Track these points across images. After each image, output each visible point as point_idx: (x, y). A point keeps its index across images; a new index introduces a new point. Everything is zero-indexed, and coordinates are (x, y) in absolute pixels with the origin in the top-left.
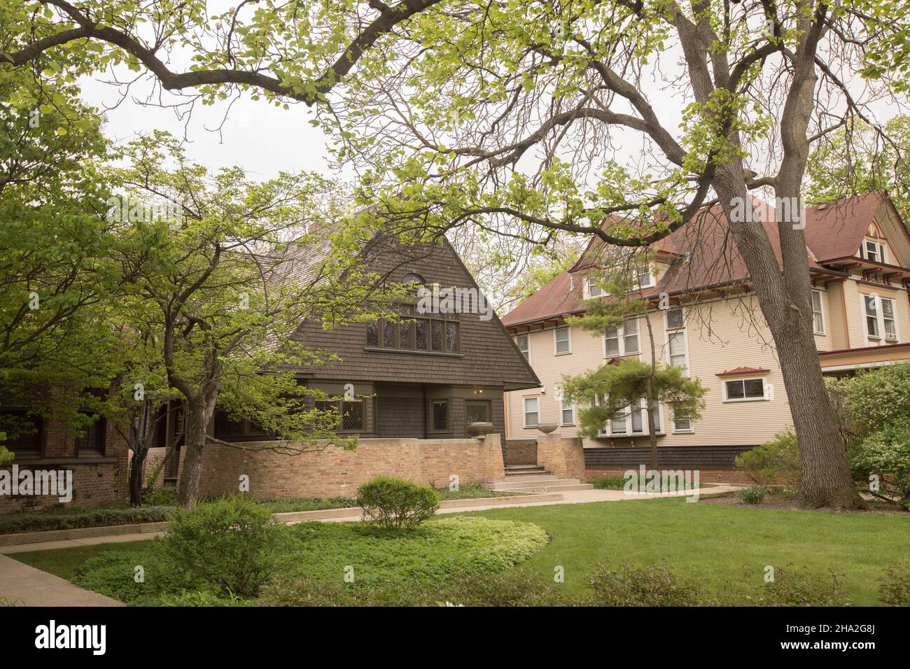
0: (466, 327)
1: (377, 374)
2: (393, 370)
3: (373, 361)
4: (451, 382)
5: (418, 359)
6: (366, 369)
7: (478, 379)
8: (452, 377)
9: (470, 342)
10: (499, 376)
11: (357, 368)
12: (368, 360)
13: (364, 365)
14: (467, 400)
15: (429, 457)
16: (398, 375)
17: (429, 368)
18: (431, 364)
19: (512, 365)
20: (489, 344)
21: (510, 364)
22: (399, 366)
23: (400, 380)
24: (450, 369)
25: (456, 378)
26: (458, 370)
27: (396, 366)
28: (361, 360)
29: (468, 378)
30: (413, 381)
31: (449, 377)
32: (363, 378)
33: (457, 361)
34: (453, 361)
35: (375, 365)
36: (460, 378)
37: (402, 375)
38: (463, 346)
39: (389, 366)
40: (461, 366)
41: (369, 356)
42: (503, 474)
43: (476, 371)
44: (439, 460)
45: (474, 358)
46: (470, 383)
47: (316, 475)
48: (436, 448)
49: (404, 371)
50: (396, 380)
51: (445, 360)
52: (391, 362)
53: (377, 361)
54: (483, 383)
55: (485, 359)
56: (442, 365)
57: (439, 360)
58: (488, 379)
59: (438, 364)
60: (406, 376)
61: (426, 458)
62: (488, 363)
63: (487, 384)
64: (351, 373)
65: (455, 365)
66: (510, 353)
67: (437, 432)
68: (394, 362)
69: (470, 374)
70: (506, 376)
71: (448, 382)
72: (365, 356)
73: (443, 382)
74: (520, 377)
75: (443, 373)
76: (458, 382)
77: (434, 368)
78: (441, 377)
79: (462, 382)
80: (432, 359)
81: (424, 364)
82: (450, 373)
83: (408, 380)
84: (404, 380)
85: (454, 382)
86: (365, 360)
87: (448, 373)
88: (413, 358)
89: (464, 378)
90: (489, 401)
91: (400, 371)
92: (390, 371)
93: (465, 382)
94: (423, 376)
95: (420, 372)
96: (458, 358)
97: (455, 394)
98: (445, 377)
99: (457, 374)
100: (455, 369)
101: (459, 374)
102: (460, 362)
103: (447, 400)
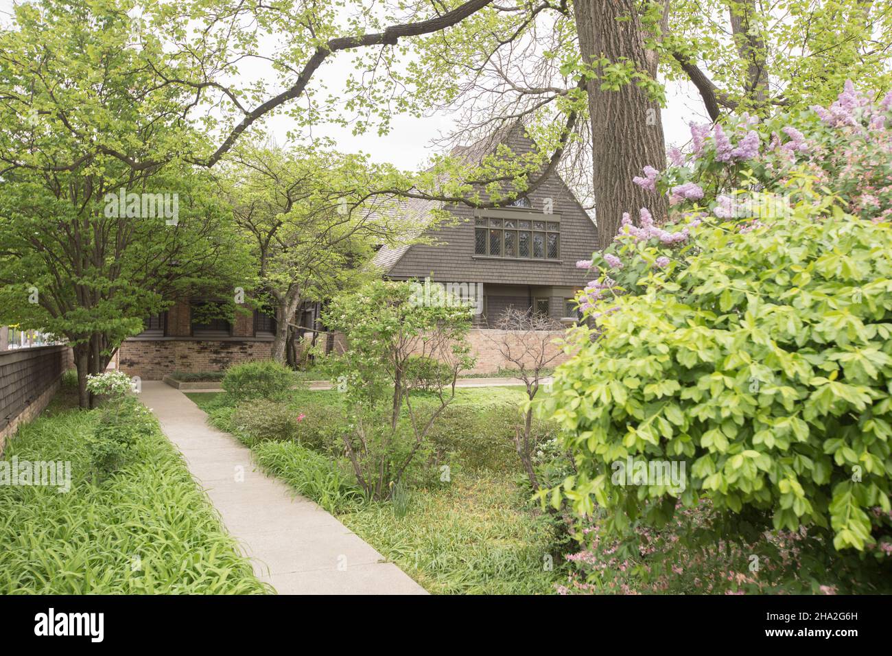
0: (566, 237)
1: (483, 277)
2: (498, 274)
3: (480, 266)
4: (551, 284)
5: (520, 264)
6: (473, 273)
7: (576, 281)
8: (552, 280)
9: (569, 250)
11: (466, 273)
12: (476, 266)
13: (472, 270)
14: (565, 299)
16: (502, 278)
17: (530, 272)
18: (532, 269)
22: (503, 271)
23: (504, 282)
24: (550, 273)
25: (556, 280)
26: (557, 273)
27: (500, 271)
28: (469, 266)
29: (566, 280)
30: (515, 282)
31: (549, 280)
32: (471, 281)
33: (557, 266)
34: (553, 266)
35: (482, 270)
36: (559, 280)
37: (506, 278)
38: (562, 253)
39: (494, 271)
40: (560, 270)
41: (477, 263)
43: (575, 274)
45: (573, 264)
46: (568, 284)
49: (507, 275)
50: (500, 282)
51: (545, 266)
52: (496, 267)
53: (484, 267)
56: (542, 269)
57: (539, 265)
59: (538, 269)
60: (509, 278)
64: (461, 276)
65: (555, 269)
68: (499, 267)
69: (569, 277)
71: (547, 284)
72: (473, 262)
73: (544, 283)
75: (543, 276)
76: (557, 284)
77: (534, 272)
78: (541, 279)
79: (561, 284)
80: (533, 265)
81: (525, 268)
82: (550, 276)
83: (511, 282)
84: (508, 282)
85: (554, 284)
86: (472, 266)
87: (548, 276)
88: (516, 264)
89: (563, 280)
91: (504, 275)
92: (495, 274)
93: (564, 284)
94: (525, 279)
95: (522, 275)
96: (558, 263)
97: (555, 293)
98: (545, 279)
99: (556, 277)
100: (554, 273)
101: (558, 277)
102: (559, 266)
103: (548, 298)
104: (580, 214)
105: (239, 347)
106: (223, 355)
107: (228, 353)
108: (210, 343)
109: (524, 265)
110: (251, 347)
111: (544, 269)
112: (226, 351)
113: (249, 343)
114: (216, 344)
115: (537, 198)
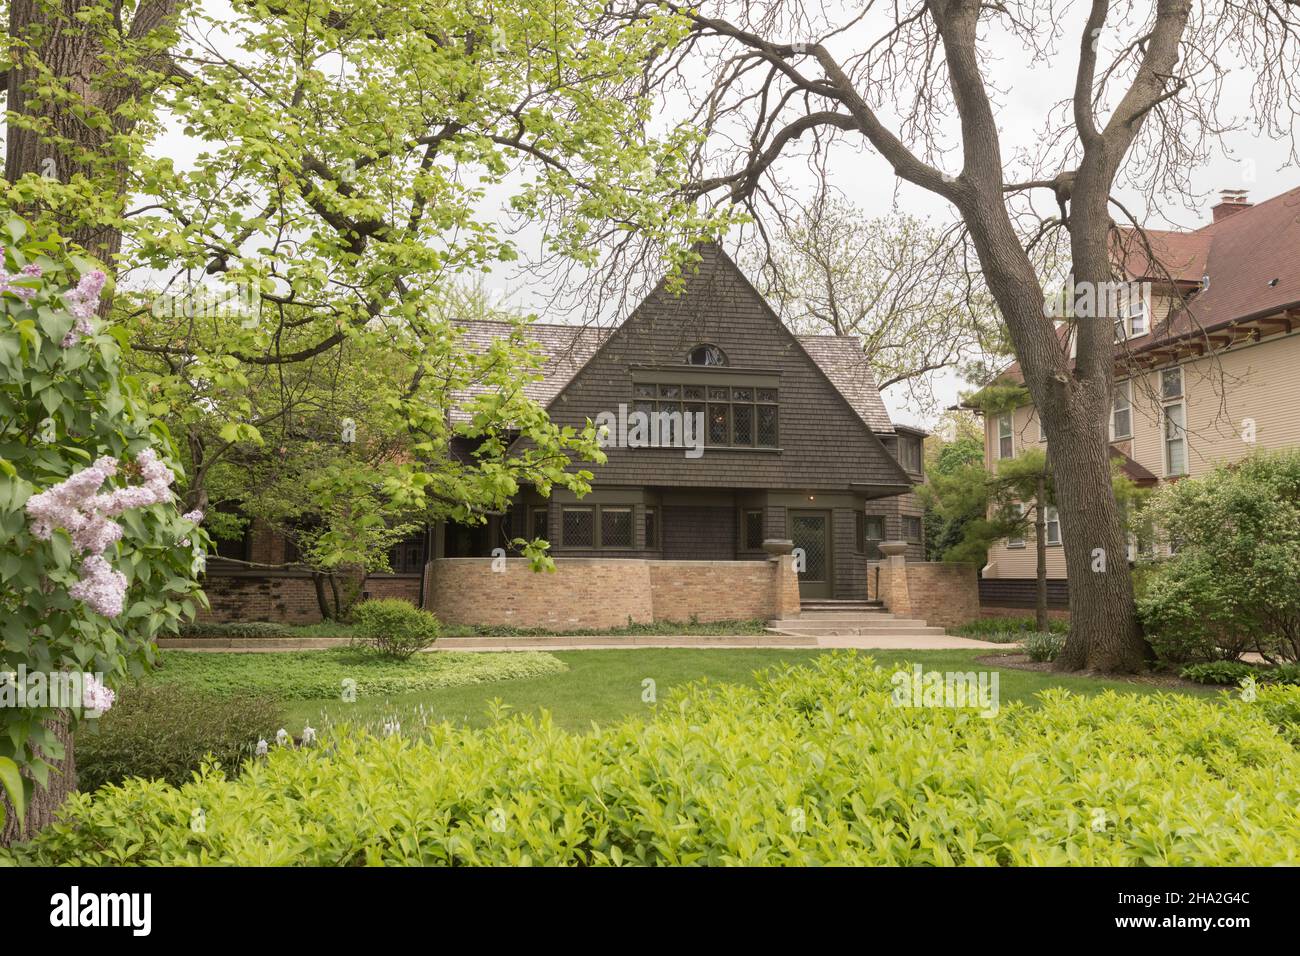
0: (788, 411)
1: (647, 477)
2: (672, 472)
3: (642, 460)
4: (762, 486)
6: (631, 471)
7: (808, 481)
8: (765, 480)
9: (795, 432)
10: (844, 476)
11: (618, 471)
12: (635, 460)
13: (629, 465)
14: (790, 510)
15: (691, 584)
16: (680, 478)
17: (727, 468)
18: (731, 462)
19: (868, 460)
20: (828, 433)
21: (862, 460)
22: (681, 467)
23: (683, 484)
24: (760, 468)
25: (771, 480)
26: (774, 469)
27: (676, 466)
28: (625, 460)
29: (790, 480)
30: (702, 485)
31: (760, 479)
32: (627, 482)
33: (773, 458)
34: (765, 458)
35: (645, 466)
36: (779, 480)
37: (686, 478)
38: (782, 437)
39: (666, 466)
40: (780, 464)
41: (636, 454)
42: (798, 608)
43: (804, 470)
44: (705, 587)
45: (801, 453)
46: (793, 486)
47: (482, 598)
49: (688, 472)
50: (676, 484)
51: (753, 457)
52: (669, 461)
53: (648, 460)
54: (816, 487)
55: (820, 454)
56: (746, 463)
57: (743, 457)
58: (823, 481)
59: (741, 463)
60: (692, 478)
61: (686, 584)
62: (824, 460)
63: (823, 487)
64: (611, 476)
65: (769, 463)
66: (864, 444)
67: (751, 551)
68: (674, 461)
69: (794, 475)
70: (856, 476)
71: (756, 486)
72: (630, 454)
73: (750, 485)
74: (880, 477)
75: (749, 474)
76: (774, 486)
77: (734, 468)
78: (745, 479)
79: (780, 486)
80: (732, 457)
81: (718, 462)
82: (761, 475)
83: (695, 484)
84: (689, 484)
85: (768, 486)
86: (630, 460)
87: (757, 474)
89: (784, 480)
90: (830, 511)
91: (682, 472)
92: (667, 472)
93: (786, 486)
94: (718, 479)
95: (713, 473)
96: (775, 453)
97: (772, 501)
98: (753, 479)
99: (772, 474)
100: (769, 469)
101: (776, 474)
102: (776, 458)
103: (761, 509)
104: (812, 375)
105: (257, 586)
106: (233, 597)
107: (241, 594)
109: (717, 456)
110: (277, 585)
111: (750, 463)
112: (238, 591)
113: (273, 580)
114: (223, 581)
115: (738, 352)
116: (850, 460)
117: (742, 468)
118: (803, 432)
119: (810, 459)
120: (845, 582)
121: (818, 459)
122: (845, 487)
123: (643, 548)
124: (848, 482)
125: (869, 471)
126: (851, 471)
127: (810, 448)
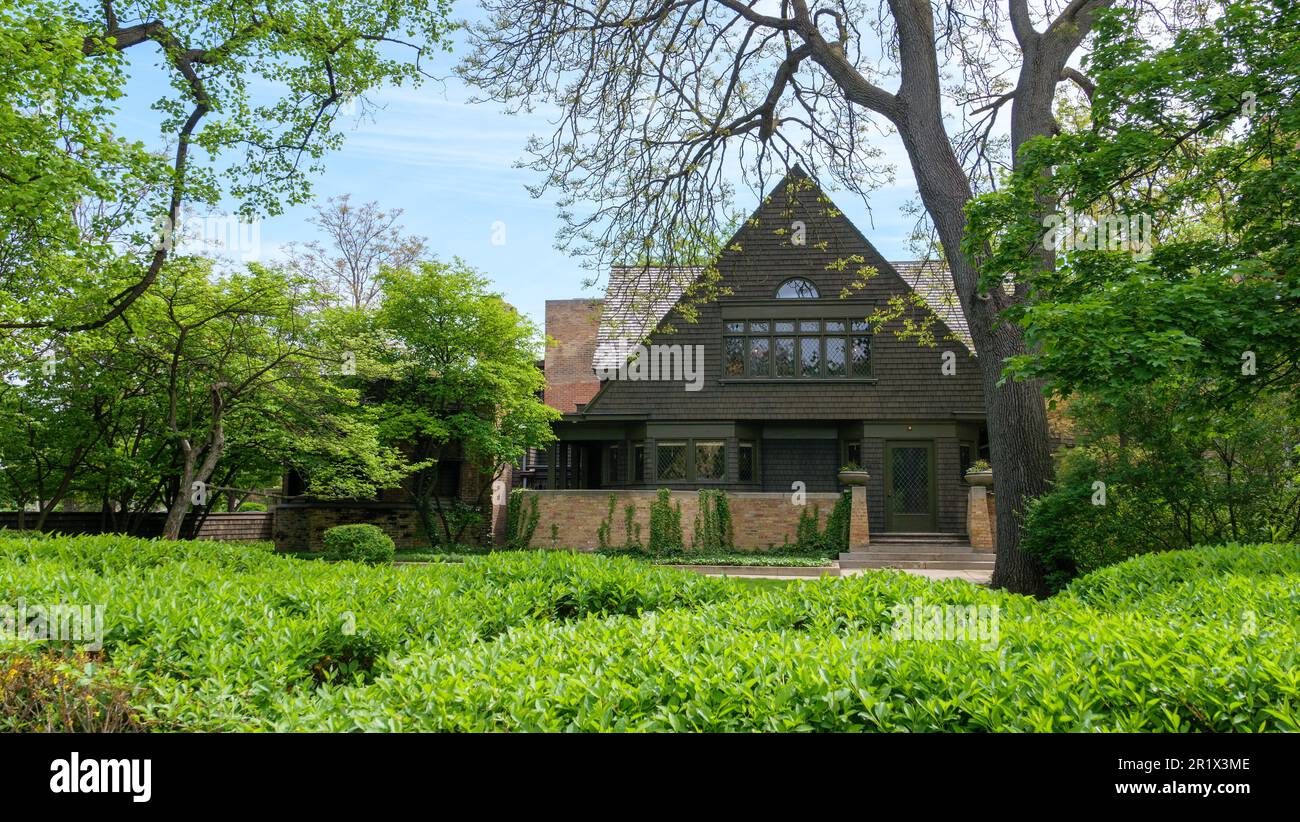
1: (737, 411)
2: (762, 405)
3: (733, 395)
4: (856, 417)
5: (801, 389)
6: (721, 406)
7: (906, 410)
8: (858, 410)
9: (891, 361)
10: (945, 405)
11: (708, 406)
12: (725, 395)
13: (719, 400)
14: (888, 440)
15: (762, 516)
16: (770, 411)
17: (819, 400)
18: (823, 394)
19: (972, 387)
20: (927, 361)
21: (965, 388)
22: (771, 400)
23: (773, 417)
24: (854, 399)
25: (866, 411)
26: (869, 399)
27: (767, 400)
28: (715, 394)
29: (886, 410)
30: (793, 417)
31: (854, 410)
32: (717, 417)
33: (867, 388)
34: (859, 388)
35: (735, 400)
36: (875, 410)
37: (777, 411)
38: (878, 367)
39: (756, 400)
40: (874, 394)
41: (726, 389)
42: (866, 540)
43: (902, 400)
44: (777, 519)
45: (898, 383)
46: (889, 417)
48: (773, 504)
49: (778, 405)
50: (767, 417)
51: (846, 388)
52: (759, 394)
53: (738, 395)
54: (914, 417)
56: (840, 394)
57: (835, 388)
58: (922, 410)
59: (834, 394)
60: (782, 411)
63: (920, 417)
64: (702, 411)
65: (863, 394)
66: (967, 371)
68: (764, 394)
69: (891, 405)
70: (958, 405)
71: (850, 417)
72: (720, 389)
73: (844, 417)
75: (843, 405)
76: (869, 417)
77: (826, 400)
78: (838, 410)
79: (875, 416)
80: (824, 388)
81: (810, 394)
82: (855, 405)
83: (787, 417)
84: (780, 417)
85: (865, 416)
86: (720, 394)
87: (851, 405)
88: (794, 389)
89: (880, 410)
90: (931, 440)
91: (772, 405)
92: (758, 406)
93: (881, 417)
94: (810, 411)
95: (804, 405)
96: (869, 384)
97: (869, 431)
98: (846, 410)
99: (867, 405)
100: (863, 399)
101: (870, 405)
102: (872, 389)
103: (858, 441)
105: (386, 517)
108: (352, 511)
109: (808, 388)
110: (404, 516)
111: (843, 394)
113: (401, 512)
115: (830, 282)
116: (952, 388)
117: (834, 400)
118: (900, 361)
119: (908, 388)
120: (950, 515)
121: (917, 388)
122: (946, 417)
123: (736, 481)
124: (949, 411)
125: (973, 399)
126: (953, 399)
127: (907, 377)
